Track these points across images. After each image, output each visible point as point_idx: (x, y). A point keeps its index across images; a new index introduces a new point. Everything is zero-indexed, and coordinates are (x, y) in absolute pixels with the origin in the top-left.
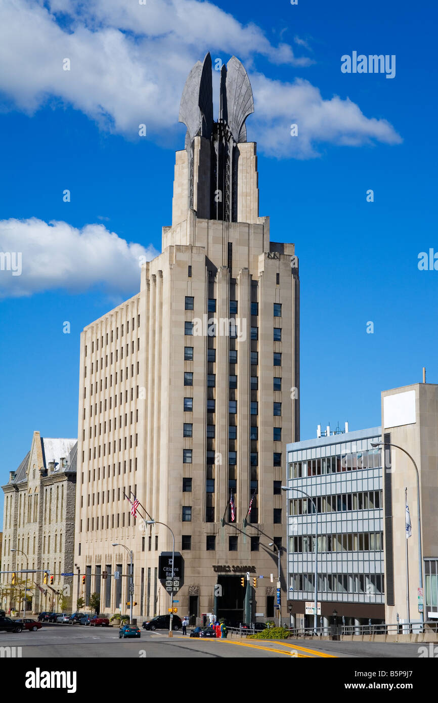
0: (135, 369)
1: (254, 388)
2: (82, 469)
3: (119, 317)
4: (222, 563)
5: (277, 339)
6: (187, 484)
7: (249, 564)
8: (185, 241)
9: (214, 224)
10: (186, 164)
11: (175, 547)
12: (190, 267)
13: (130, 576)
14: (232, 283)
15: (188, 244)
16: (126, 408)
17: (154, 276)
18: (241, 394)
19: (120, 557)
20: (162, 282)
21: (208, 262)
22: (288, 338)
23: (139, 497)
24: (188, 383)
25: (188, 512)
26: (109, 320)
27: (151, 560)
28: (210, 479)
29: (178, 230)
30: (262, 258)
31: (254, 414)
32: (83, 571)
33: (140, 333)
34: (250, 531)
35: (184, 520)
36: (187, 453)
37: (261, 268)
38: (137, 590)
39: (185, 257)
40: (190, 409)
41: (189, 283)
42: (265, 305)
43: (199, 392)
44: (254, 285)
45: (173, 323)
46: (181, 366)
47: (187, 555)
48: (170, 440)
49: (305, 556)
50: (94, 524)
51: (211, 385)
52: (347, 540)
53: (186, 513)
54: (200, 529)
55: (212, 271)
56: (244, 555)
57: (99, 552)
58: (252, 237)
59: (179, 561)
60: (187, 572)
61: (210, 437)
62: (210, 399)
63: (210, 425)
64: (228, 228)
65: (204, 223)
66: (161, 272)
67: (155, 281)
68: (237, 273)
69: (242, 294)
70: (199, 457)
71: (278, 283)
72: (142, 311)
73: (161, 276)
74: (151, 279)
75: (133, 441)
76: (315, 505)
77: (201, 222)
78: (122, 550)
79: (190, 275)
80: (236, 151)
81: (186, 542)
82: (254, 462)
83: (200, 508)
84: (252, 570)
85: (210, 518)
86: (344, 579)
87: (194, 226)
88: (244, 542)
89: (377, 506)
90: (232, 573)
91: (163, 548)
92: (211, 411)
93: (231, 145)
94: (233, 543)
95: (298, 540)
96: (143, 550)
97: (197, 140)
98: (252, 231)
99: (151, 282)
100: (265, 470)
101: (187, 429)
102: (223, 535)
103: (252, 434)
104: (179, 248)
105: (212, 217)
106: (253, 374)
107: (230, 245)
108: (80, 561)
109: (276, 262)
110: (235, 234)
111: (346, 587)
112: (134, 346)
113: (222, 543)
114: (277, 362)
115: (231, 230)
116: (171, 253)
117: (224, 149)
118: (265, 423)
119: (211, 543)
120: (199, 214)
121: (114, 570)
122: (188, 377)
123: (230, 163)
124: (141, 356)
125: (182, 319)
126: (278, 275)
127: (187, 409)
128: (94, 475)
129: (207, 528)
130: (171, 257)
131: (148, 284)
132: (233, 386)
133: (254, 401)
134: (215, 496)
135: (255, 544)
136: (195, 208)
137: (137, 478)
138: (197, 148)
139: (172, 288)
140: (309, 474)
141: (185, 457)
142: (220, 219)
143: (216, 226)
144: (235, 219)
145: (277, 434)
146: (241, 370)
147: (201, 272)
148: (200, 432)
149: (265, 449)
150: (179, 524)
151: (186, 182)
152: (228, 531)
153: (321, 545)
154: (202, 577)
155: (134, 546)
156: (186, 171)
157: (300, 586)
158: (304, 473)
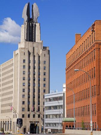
0: (12, 76)
4: (31, 121)
5: (45, 69)
6: (23, 103)
10: (24, 28)
11: (21, 117)
12: (24, 53)
14: (34, 56)
15: (24, 47)
16: (10, 85)
18: (36, 82)
19: (9, 119)
21: (29, 52)
22: (47, 69)
23: (13, 106)
24: (24, 79)
26: (6, 63)
27: (15, 120)
29: (22, 43)
30: (41, 50)
33: (13, 67)
34: (38, 113)
35: (23, 111)
36: (23, 96)
37: (41, 53)
38: (12, 127)
39: (23, 50)
41: (24, 57)
42: (42, 61)
43: (26, 82)
44: (39, 57)
45: (20, 66)
46: (22, 76)
47: (23, 119)
48: (20, 93)
49: (48, 119)
51: (29, 80)
52: (56, 116)
53: (23, 109)
54: (26, 113)
55: (29, 54)
56: (36, 119)
57: (4, 118)
58: (39, 46)
59: (21, 120)
60: (23, 123)
62: (29, 83)
63: (29, 89)
64: (33, 43)
66: (18, 53)
68: (35, 54)
70: (26, 97)
71: (45, 56)
72: (14, 62)
73: (18, 55)
74: (15, 55)
75: (11, 92)
76: (50, 108)
77: (27, 42)
79: (24, 55)
80: (35, 25)
81: (23, 116)
83: (26, 108)
84: (38, 122)
85: (29, 110)
87: (25, 43)
88: (37, 116)
89: (62, 108)
90: (34, 123)
91: (18, 117)
92: (29, 86)
94: (34, 116)
95: (47, 116)
96: (14, 118)
97: (26, 23)
98: (39, 44)
100: (42, 99)
101: (24, 90)
104: (22, 48)
105: (30, 41)
107: (34, 48)
109: (44, 51)
110: (35, 45)
111: (56, 125)
112: (12, 70)
113: (31, 116)
114: (45, 74)
116: (20, 49)
117: (32, 25)
118: (42, 89)
119: (29, 116)
120: (26, 40)
121: (7, 122)
124: (13, 73)
125: (23, 65)
126: (45, 54)
127: (24, 86)
129: (28, 113)
130: (20, 51)
132: (34, 80)
134: (30, 105)
135: (39, 116)
137: (12, 101)
138: (26, 25)
139: (20, 58)
142: (32, 41)
143: (31, 43)
144: (35, 41)
147: (27, 54)
148: (26, 91)
149: (41, 95)
150: (21, 112)
151: (24, 32)
152: (33, 113)
153: (51, 116)
154: (27, 124)
155: (12, 117)
156: (24, 30)
157: (47, 126)
158: (48, 101)
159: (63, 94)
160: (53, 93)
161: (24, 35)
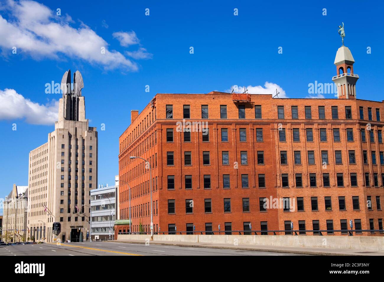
0: (46, 166)
1: (83, 172)
2: (30, 196)
3: (41, 149)
4: (73, 225)
5: (91, 157)
6: (62, 202)
7: (81, 225)
8: (62, 127)
9: (71, 122)
10: (63, 103)
11: (58, 221)
12: (63, 135)
13: (44, 230)
14: (77, 140)
15: (63, 128)
16: (44, 178)
17: (52, 137)
18: (79, 174)
19: (41, 224)
20: (54, 139)
21: (69, 134)
22: (94, 156)
23: (47, 206)
24: (62, 171)
25: (62, 210)
26: (38, 150)
27: (50, 225)
28: (69, 200)
29: (60, 123)
30: (86, 132)
31: (83, 180)
32: (30, 229)
33: (48, 155)
34: (82, 215)
35: (61, 213)
36: (62, 192)
37: (86, 135)
38: (46, 234)
39: (62, 132)
40: (63, 179)
41: (63, 140)
42: (87, 146)
43: (66, 174)
44: (83, 140)
45: (58, 153)
46: (60, 166)
47: (62, 223)
48: (57, 188)
49: (95, 222)
50: (33, 214)
51: (70, 171)
52: (106, 217)
53: (61, 210)
54: (66, 215)
55: (70, 136)
56: (80, 222)
57: (35, 223)
58: (83, 126)
59: (59, 225)
60: (62, 228)
61: (69, 187)
62: (69, 175)
63: (69, 183)
64: (75, 123)
65: (68, 121)
66: (54, 136)
67: (52, 139)
68: (78, 137)
69: (80, 143)
70: (66, 193)
71: (91, 140)
72: (49, 148)
73: (54, 138)
74: (51, 138)
75: (45, 188)
77: (67, 121)
78: (42, 222)
79: (63, 138)
80: (78, 99)
81: (62, 219)
82: (83, 194)
83: (66, 209)
84: (82, 227)
85: (69, 211)
86: (105, 228)
87: (65, 122)
88: (80, 219)
89: (114, 207)
90: (76, 228)
91: (54, 221)
92: (70, 179)
93: (77, 97)
94: (76, 219)
95: (93, 218)
96: (48, 222)
97: (66, 96)
98: (83, 124)
99: (51, 139)
100: (87, 196)
101: (62, 185)
102: (73, 217)
103: (82, 186)
104: (60, 129)
105: (71, 120)
106: (83, 168)
107: (76, 128)
108: (29, 226)
109: (91, 133)
110: (78, 125)
111: (106, 230)
112: (46, 159)
113: (73, 219)
114: (91, 164)
115: (76, 124)
116: (57, 131)
117: (74, 99)
118: (87, 183)
119: (69, 219)
120: (66, 119)
121: (39, 228)
122: (63, 169)
123: (76, 103)
124: (48, 162)
125: (61, 151)
126: (91, 137)
127: (62, 179)
128: (33, 199)
129: (68, 215)
130: (57, 132)
131: (50, 140)
132: (77, 171)
133: (83, 176)
134: (71, 205)
135: (83, 219)
136: (65, 117)
137: (47, 200)
138: (66, 98)
139: (58, 142)
140: (96, 199)
141: (61, 194)
142: (73, 120)
143: (72, 122)
144: (78, 120)
147: (66, 137)
148: (66, 186)
149: (86, 190)
150: (59, 214)
151: (63, 108)
152: (75, 215)
153: (99, 219)
154: (67, 230)
155: (46, 221)
156: (63, 105)
157: (94, 232)
158: (95, 199)
159: (115, 189)
160: (102, 189)
161: (63, 111)
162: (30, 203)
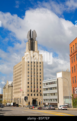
2: (13, 85)
4: (33, 98)
6: (28, 87)
7: (37, 98)
11: (27, 96)
13: (20, 100)
16: (20, 77)
18: (36, 74)
23: (22, 89)
24: (28, 73)
26: (17, 65)
27: (23, 98)
28: (31, 86)
29: (27, 52)
31: (37, 77)
32: (14, 99)
33: (22, 66)
34: (37, 93)
38: (21, 102)
43: (30, 74)
45: (26, 65)
46: (27, 71)
47: (28, 97)
48: (26, 81)
49: (46, 96)
50: (15, 93)
52: (52, 94)
54: (30, 93)
56: (36, 97)
57: (16, 96)
63: (31, 79)
70: (30, 83)
72: (22, 63)
75: (21, 81)
76: (47, 89)
78: (19, 96)
81: (28, 95)
82: (37, 84)
85: (31, 91)
86: (51, 100)
87: (29, 52)
88: (36, 95)
91: (25, 96)
92: (31, 77)
93: (34, 41)
94: (35, 95)
97: (29, 40)
99: (23, 59)
101: (28, 79)
102: (33, 94)
105: (31, 50)
108: (13, 98)
112: (21, 68)
113: (33, 95)
114: (40, 70)
117: (33, 42)
118: (39, 78)
121: (18, 99)
124: (22, 70)
125: (28, 64)
127: (28, 77)
128: (15, 86)
129: (31, 93)
134: (32, 88)
135: (38, 95)
136: (29, 49)
137: (21, 86)
138: (29, 41)
141: (28, 83)
142: (33, 50)
145: (40, 80)
146: (36, 71)
149: (39, 82)
150: (27, 92)
151: (28, 46)
152: (34, 93)
153: (48, 95)
154: (30, 100)
155: (21, 95)
156: (28, 45)
157: (45, 101)
158: (45, 85)
159: (57, 80)
160: (49, 80)
161: (28, 47)
162: (14, 88)
